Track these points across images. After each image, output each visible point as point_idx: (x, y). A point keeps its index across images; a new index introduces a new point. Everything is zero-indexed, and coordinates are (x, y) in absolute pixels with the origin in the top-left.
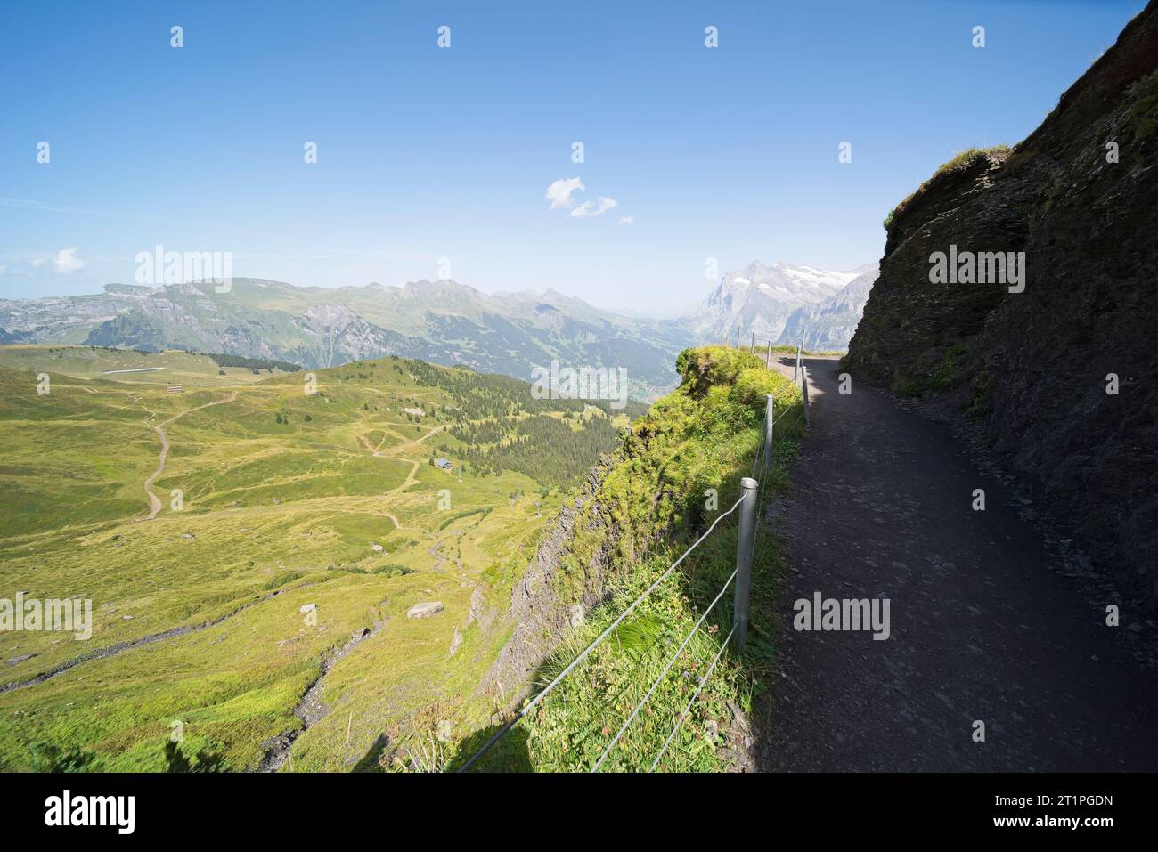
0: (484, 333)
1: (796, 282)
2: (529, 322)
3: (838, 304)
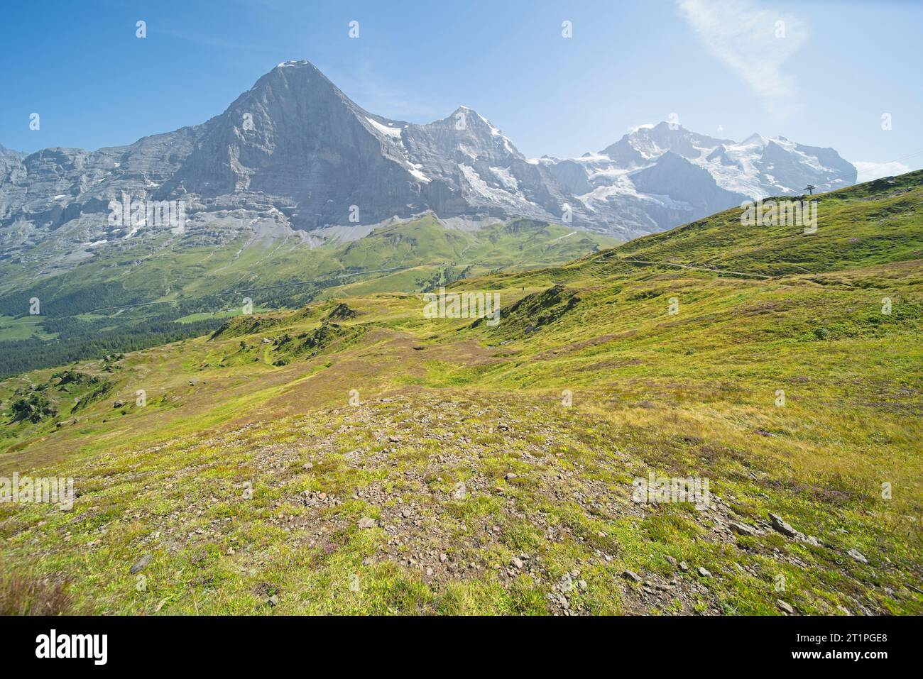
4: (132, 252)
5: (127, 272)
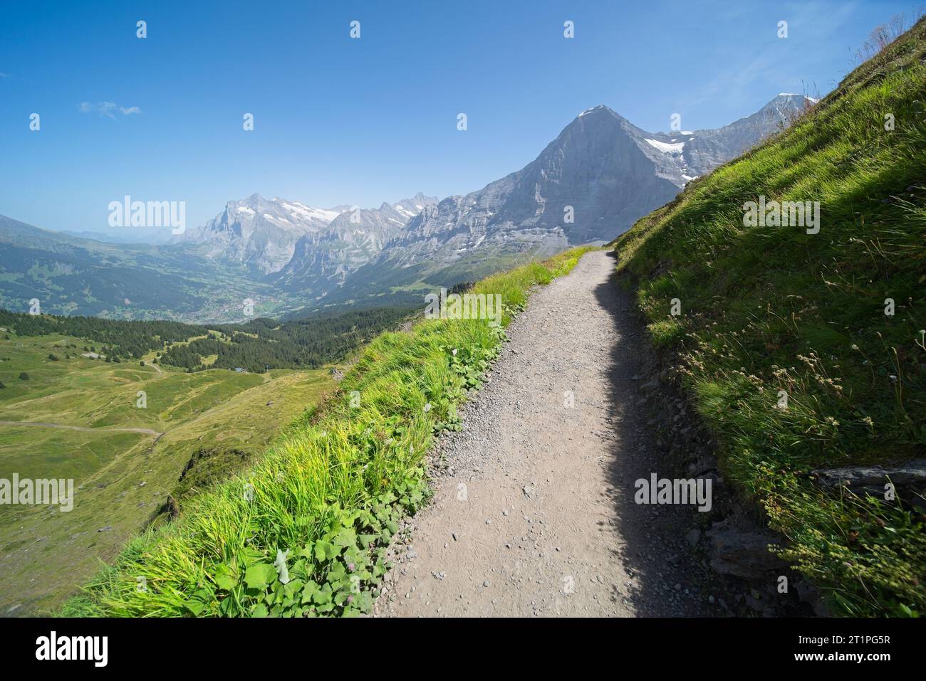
1: (294, 215)
3: (331, 234)
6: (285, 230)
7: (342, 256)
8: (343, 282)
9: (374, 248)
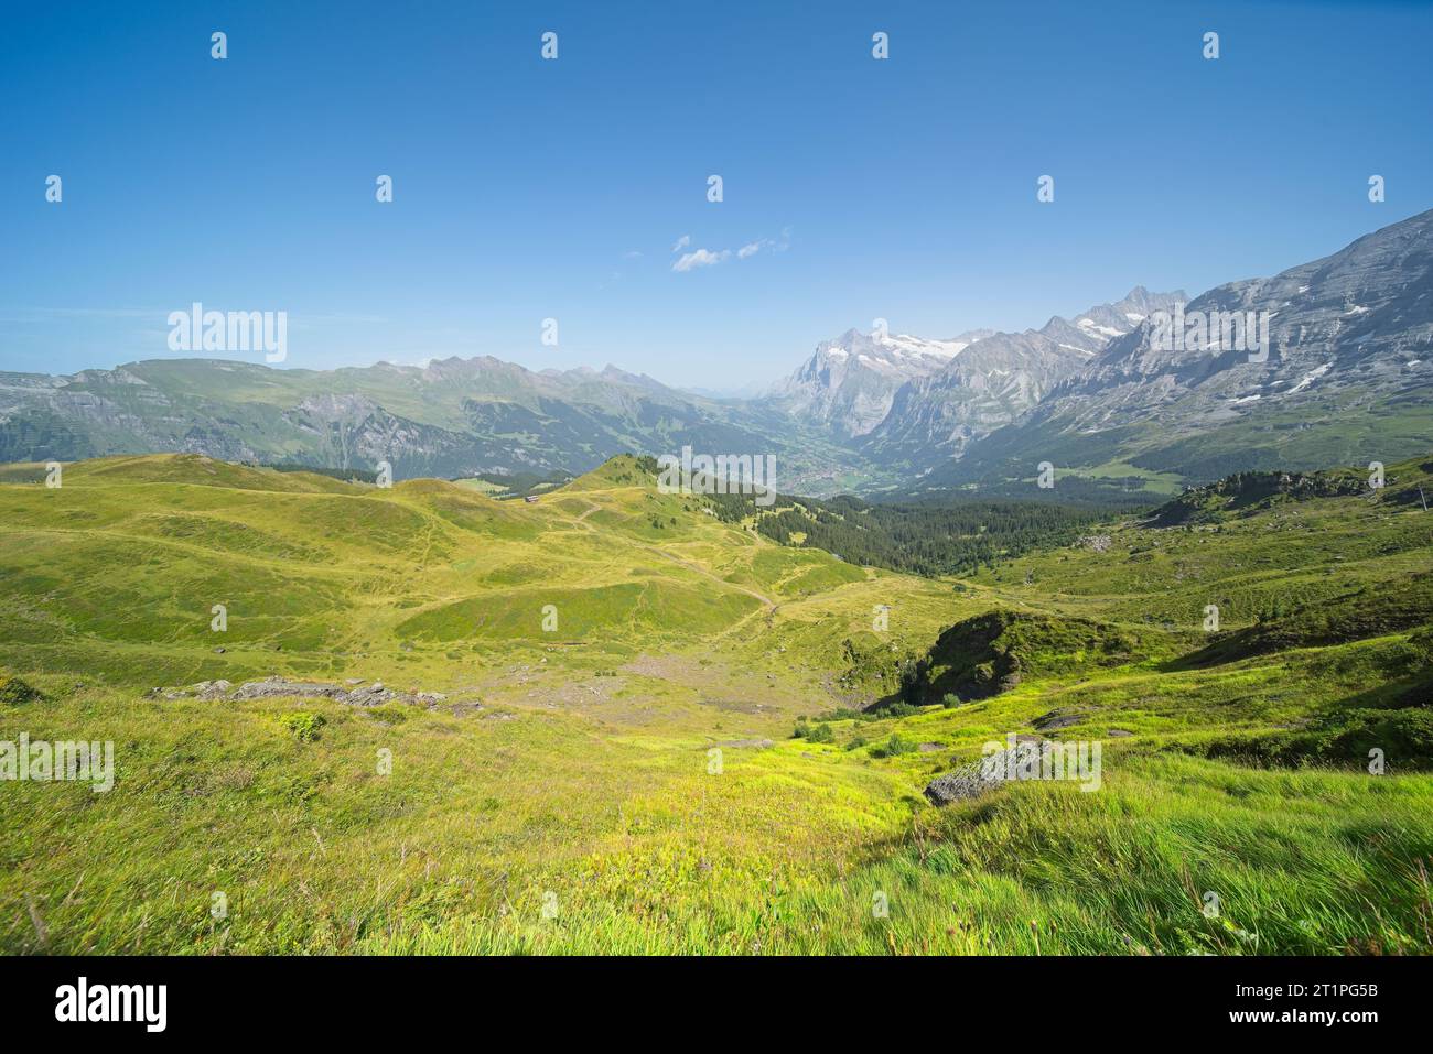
0: (546, 423)
1: (897, 353)
2: (597, 407)
3: (950, 377)
4: (1298, 411)
5: (1284, 438)
6: (882, 374)
7: (964, 412)
8: (961, 455)
9: (1024, 399)
